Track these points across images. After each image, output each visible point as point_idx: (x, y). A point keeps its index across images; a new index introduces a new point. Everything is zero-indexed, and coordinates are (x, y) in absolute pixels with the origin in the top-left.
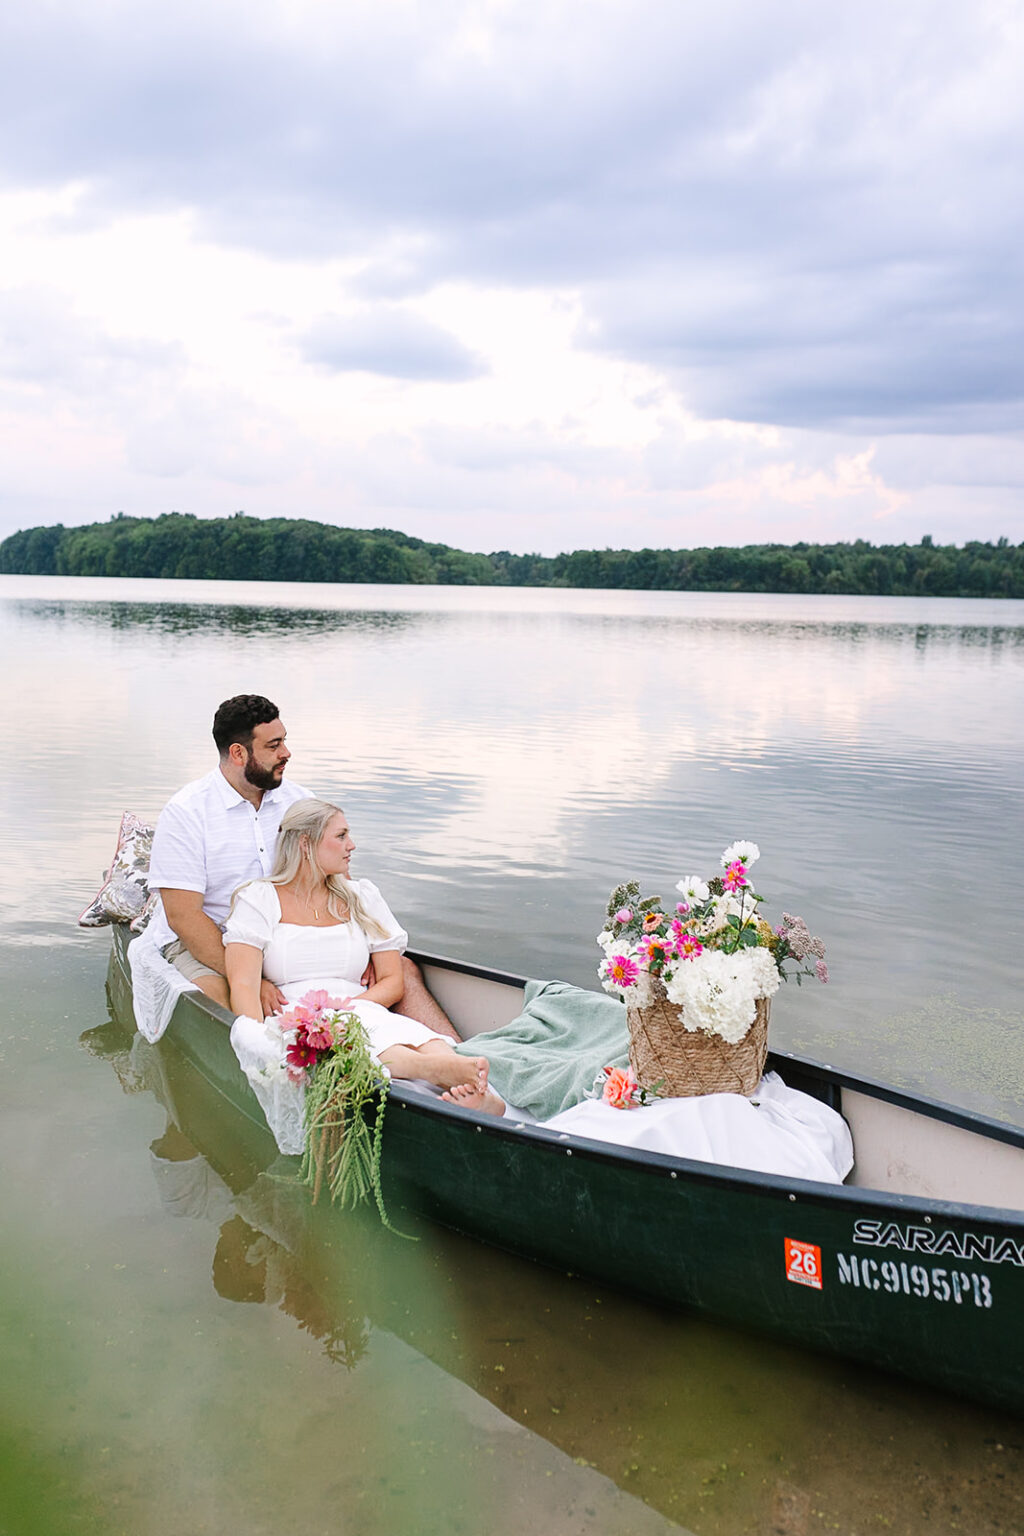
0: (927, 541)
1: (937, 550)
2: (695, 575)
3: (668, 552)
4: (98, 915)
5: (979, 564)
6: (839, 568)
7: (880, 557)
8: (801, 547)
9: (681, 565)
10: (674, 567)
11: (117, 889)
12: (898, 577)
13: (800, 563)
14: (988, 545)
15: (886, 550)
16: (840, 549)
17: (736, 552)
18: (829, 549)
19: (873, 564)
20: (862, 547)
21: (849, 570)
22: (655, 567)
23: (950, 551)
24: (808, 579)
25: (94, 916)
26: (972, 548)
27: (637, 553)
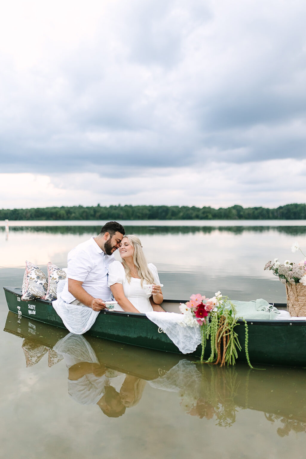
0: (99, 205)
1: (101, 208)
2: (31, 216)
3: (22, 209)
4: (29, 296)
5: (113, 211)
6: (75, 213)
7: (86, 210)
8: (63, 207)
9: (26, 213)
10: (24, 214)
11: (34, 287)
12: (91, 215)
13: (63, 212)
14: (116, 206)
15: (88, 208)
16: (74, 208)
17: (43, 209)
18: (71, 208)
19: (84, 212)
20: (80, 207)
21: (77, 214)
22: (18, 214)
23: (105, 208)
24: (66, 216)
25: (28, 296)
26: (111, 207)
27: (12, 210)
